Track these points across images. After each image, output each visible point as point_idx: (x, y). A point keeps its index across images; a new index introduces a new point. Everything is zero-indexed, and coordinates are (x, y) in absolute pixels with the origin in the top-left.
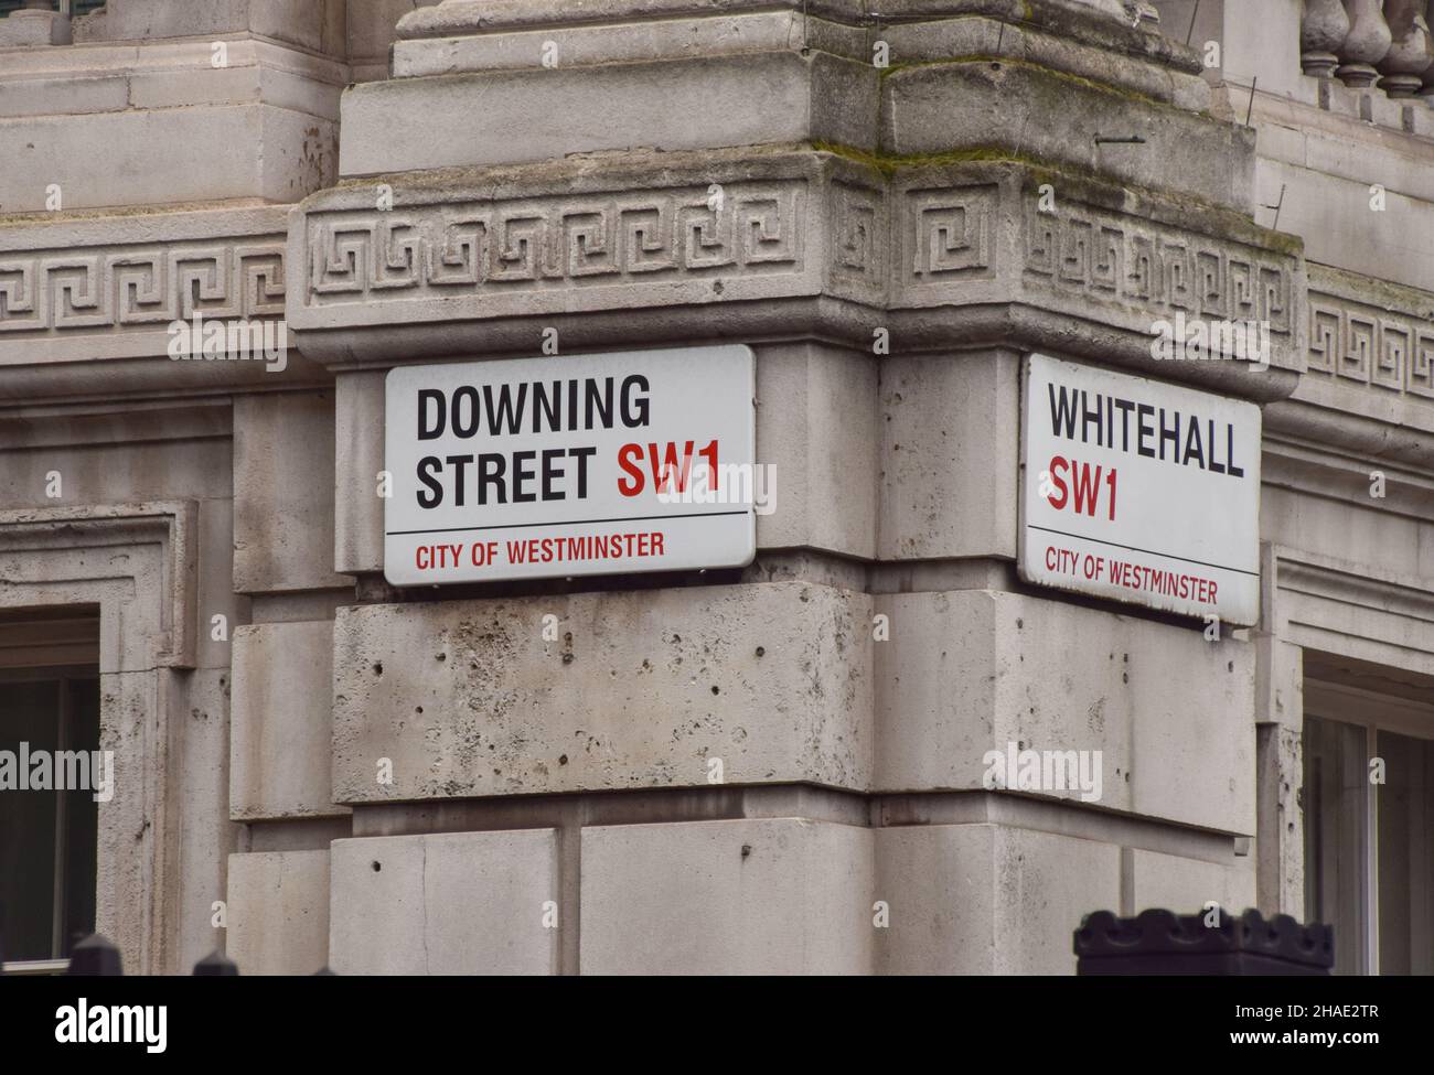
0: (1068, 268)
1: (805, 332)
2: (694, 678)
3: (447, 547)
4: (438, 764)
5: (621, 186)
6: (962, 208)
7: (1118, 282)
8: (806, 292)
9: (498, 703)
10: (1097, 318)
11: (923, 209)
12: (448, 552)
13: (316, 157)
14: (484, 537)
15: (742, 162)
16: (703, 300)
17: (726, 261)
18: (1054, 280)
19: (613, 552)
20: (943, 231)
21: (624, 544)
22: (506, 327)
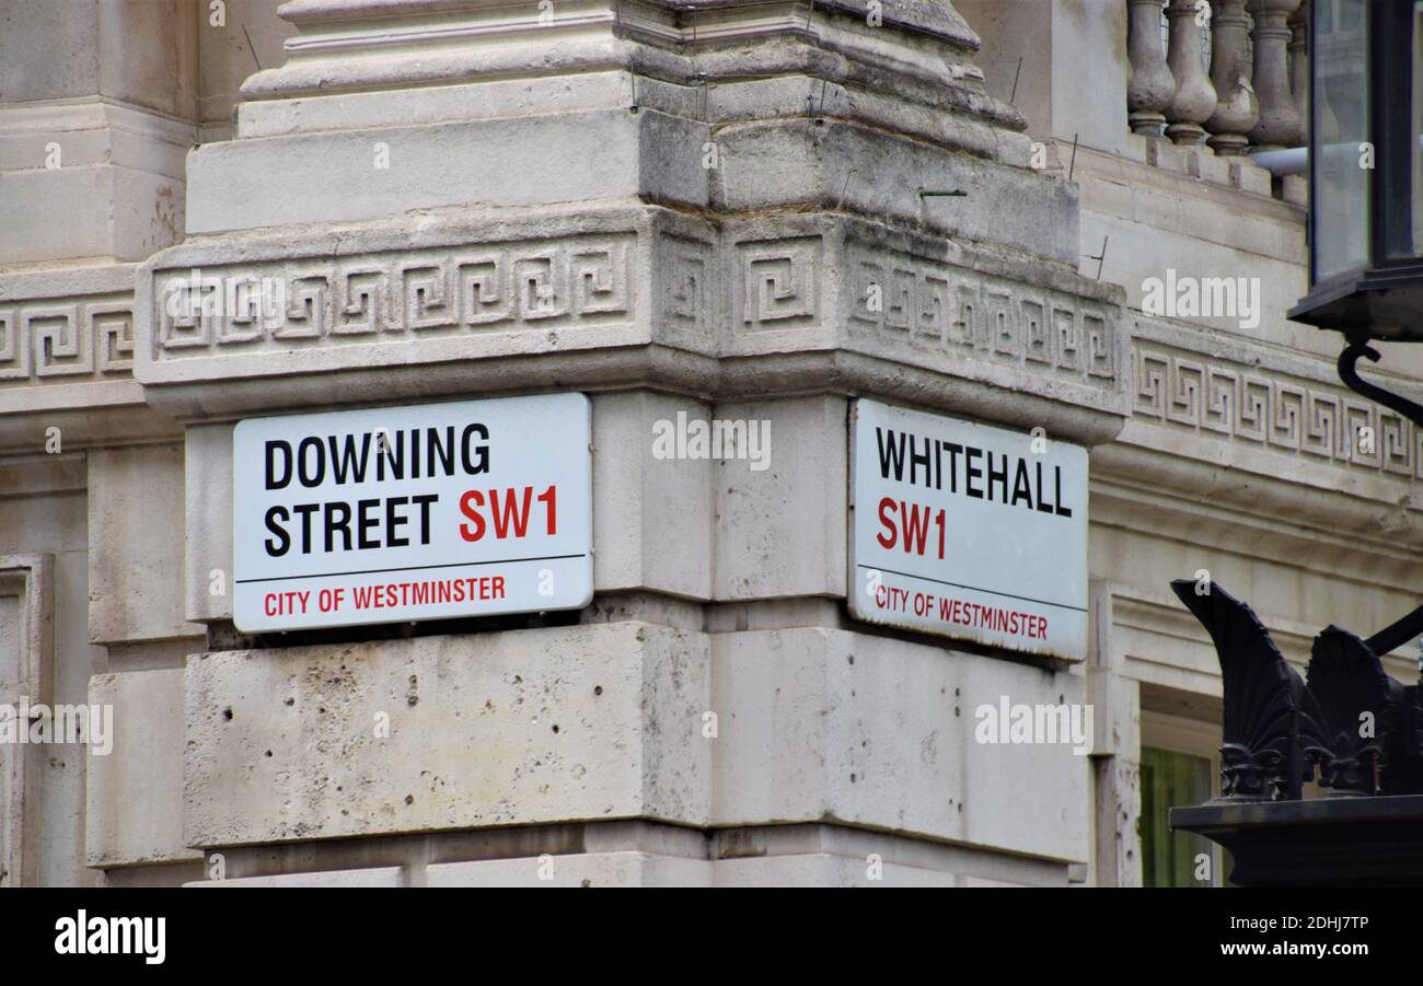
0: (893, 316)
1: (638, 380)
2: (535, 718)
3: (294, 594)
4: (288, 807)
5: (459, 240)
6: (788, 260)
7: (944, 330)
8: (637, 342)
9: (345, 746)
10: (923, 364)
11: (752, 260)
12: (296, 599)
13: (169, 218)
14: (331, 584)
15: (573, 217)
16: (539, 350)
17: (560, 311)
18: (880, 326)
19: (455, 596)
20: (771, 282)
21: (466, 588)
22: (348, 380)
